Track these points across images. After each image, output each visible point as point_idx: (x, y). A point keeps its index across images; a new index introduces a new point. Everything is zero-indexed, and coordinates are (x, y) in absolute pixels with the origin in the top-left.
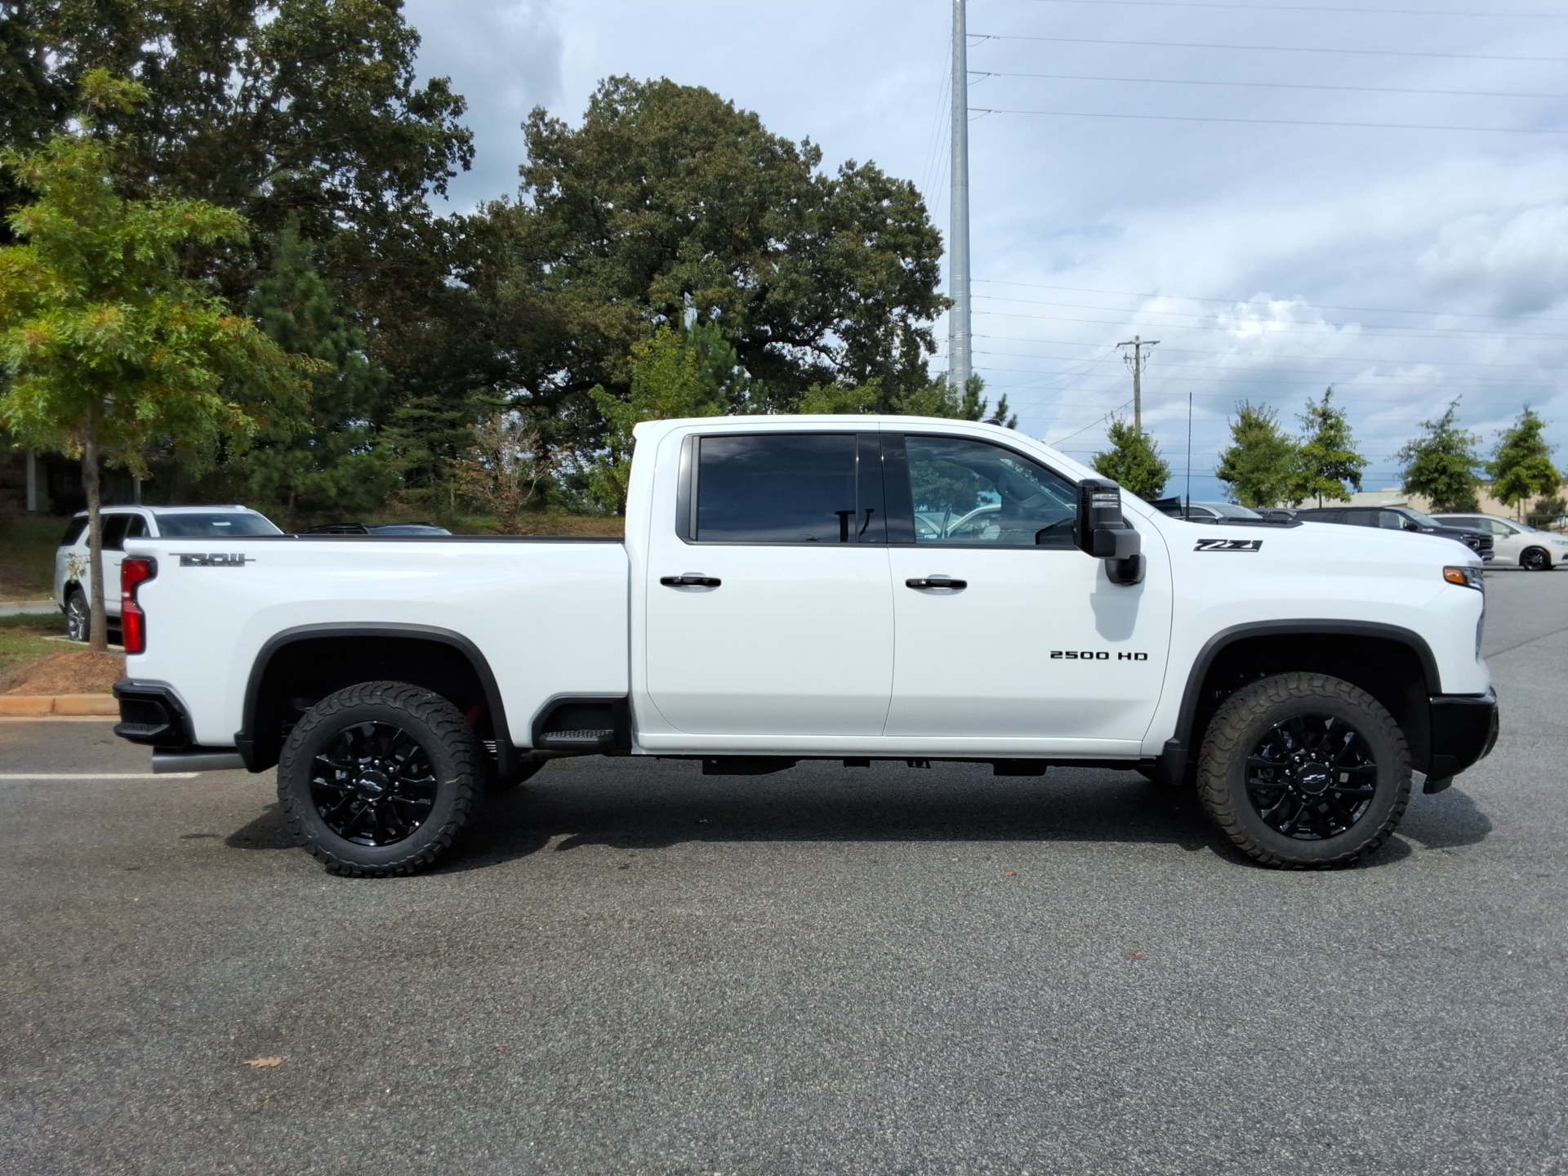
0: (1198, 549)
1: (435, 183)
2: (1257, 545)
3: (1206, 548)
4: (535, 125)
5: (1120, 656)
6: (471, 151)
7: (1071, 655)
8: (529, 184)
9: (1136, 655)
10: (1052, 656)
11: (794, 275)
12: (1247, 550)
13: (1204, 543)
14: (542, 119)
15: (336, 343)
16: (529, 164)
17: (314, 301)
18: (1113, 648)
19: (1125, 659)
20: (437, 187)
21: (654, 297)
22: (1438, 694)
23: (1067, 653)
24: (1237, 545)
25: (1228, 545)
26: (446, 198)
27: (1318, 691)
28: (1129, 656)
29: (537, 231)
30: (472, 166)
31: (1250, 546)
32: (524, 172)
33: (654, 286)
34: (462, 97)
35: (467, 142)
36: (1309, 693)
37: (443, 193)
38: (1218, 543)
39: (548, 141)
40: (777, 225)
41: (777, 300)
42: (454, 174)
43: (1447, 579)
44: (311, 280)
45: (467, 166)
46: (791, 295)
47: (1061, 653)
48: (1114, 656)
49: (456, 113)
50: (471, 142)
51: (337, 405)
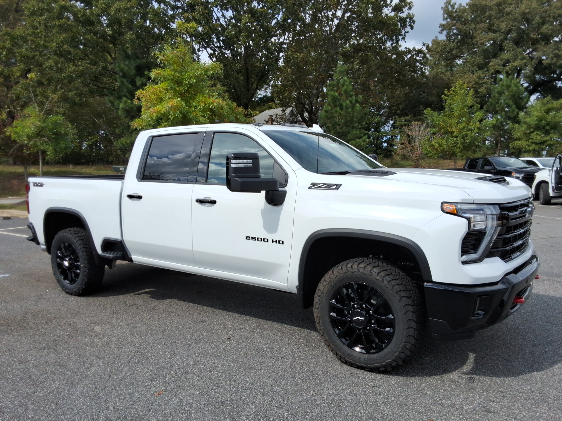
0: (310, 188)
1: (402, 37)
2: (338, 186)
3: (313, 188)
4: (447, 7)
5: (273, 241)
6: (414, 22)
7: (254, 239)
8: (443, 30)
9: (279, 241)
10: (246, 238)
11: (557, 51)
12: (333, 189)
13: (314, 185)
14: (449, 4)
15: (351, 102)
16: (444, 22)
17: (345, 87)
18: (270, 237)
19: (275, 243)
20: (402, 38)
21: (490, 68)
22: (431, 281)
23: (252, 238)
24: (329, 186)
25: (325, 186)
26: (405, 42)
27: (362, 270)
28: (276, 241)
29: (444, 48)
30: (414, 28)
31: (335, 187)
32: (442, 26)
33: (491, 64)
34: (412, 2)
35: (412, 19)
36: (356, 270)
37: (404, 40)
38: (321, 185)
39: (452, 12)
40: (549, 30)
41: (547, 63)
42: (408, 32)
43: (443, 210)
44: (345, 80)
45: (412, 28)
46: (555, 60)
47: (249, 237)
48: (270, 241)
49: (410, 8)
50: (414, 19)
51: (351, 123)
